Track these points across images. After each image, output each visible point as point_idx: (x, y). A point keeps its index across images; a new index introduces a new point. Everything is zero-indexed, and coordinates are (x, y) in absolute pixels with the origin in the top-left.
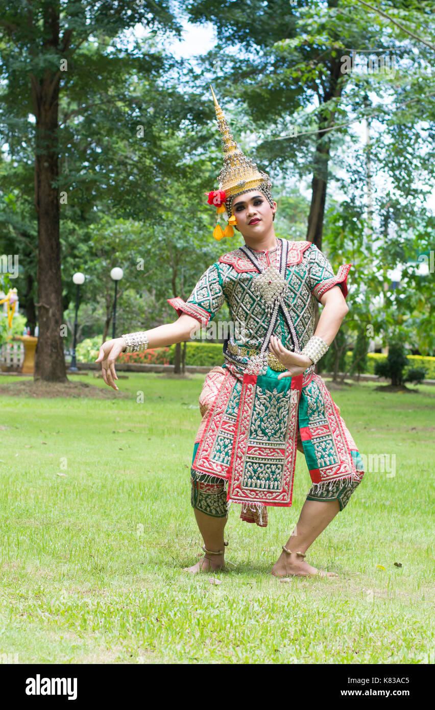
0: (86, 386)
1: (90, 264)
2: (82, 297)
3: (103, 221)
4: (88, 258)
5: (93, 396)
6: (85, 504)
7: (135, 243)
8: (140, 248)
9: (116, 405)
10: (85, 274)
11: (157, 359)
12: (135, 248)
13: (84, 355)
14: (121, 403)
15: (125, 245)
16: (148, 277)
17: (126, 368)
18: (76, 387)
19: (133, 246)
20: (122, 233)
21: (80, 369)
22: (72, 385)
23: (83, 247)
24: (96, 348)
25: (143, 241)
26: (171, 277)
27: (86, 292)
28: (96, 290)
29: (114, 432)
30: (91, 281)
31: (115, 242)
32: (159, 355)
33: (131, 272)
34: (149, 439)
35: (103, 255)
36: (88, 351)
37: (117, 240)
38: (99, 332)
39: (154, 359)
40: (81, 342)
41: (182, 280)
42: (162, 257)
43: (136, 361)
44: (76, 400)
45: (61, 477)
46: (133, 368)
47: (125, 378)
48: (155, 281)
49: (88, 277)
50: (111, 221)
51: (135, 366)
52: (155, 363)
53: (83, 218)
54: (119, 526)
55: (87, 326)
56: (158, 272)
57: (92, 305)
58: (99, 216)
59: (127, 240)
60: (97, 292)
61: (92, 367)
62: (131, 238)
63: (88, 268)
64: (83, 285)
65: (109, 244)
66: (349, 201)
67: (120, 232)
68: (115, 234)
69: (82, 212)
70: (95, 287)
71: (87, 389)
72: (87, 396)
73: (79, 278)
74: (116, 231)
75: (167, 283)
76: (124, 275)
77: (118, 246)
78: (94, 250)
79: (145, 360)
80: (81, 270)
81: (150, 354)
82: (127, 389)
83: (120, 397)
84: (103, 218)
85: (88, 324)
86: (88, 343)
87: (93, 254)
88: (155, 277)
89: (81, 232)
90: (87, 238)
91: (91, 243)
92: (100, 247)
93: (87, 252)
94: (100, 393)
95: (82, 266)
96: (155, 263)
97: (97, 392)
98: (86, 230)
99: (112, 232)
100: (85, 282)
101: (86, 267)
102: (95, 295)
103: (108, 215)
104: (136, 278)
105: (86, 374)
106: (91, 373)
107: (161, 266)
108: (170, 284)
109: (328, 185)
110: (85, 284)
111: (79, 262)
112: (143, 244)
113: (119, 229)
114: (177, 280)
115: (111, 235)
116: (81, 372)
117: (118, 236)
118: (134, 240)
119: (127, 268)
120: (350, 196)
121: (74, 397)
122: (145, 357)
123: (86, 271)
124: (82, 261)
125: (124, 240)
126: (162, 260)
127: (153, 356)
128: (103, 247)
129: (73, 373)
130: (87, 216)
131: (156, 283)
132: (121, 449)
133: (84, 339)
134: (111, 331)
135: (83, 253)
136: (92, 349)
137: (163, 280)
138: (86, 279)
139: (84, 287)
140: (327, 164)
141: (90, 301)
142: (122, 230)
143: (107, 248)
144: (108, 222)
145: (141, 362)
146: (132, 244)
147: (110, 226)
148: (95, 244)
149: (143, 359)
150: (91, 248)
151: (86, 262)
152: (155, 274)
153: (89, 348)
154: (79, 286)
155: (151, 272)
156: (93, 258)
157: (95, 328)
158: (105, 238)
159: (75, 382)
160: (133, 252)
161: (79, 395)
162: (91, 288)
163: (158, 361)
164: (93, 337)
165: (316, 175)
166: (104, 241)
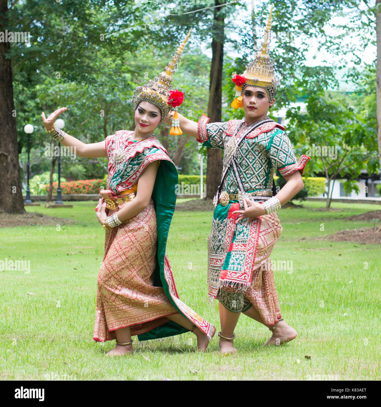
0: (41, 216)
1: (37, 116)
2: (32, 143)
3: (46, 82)
4: (35, 112)
5: (46, 223)
6: (53, 317)
7: (73, 99)
8: (77, 103)
9: (66, 231)
10: (34, 125)
11: (93, 189)
12: (73, 102)
13: (35, 188)
14: (70, 229)
15: (65, 101)
16: (84, 125)
17: (70, 199)
18: (33, 217)
19: (71, 101)
20: (62, 91)
21: (33, 201)
22: (29, 216)
23: (31, 104)
24: (44, 183)
25: (79, 96)
26: (103, 124)
27: (35, 140)
28: (43, 137)
29: (68, 254)
30: (38, 130)
31: (56, 98)
32: (94, 185)
33: (70, 121)
34: (97, 259)
35: (47, 109)
36: (38, 185)
37: (58, 97)
38: (46, 169)
39: (90, 189)
40: (32, 177)
41: (112, 126)
42: (95, 109)
43: (76, 192)
44: (34, 227)
45: (31, 295)
46: (75, 198)
47: (71, 206)
48: (90, 128)
49: (36, 127)
50: (52, 81)
51: (77, 196)
52: (92, 193)
53: (29, 82)
54: (83, 335)
55: (36, 165)
56: (92, 121)
57: (41, 149)
58: (42, 78)
59: (66, 97)
60: (44, 139)
61: (42, 198)
62: (69, 95)
63: (36, 120)
64: (32, 134)
65: (52, 100)
66: (242, 58)
67: (60, 91)
68: (56, 92)
69: (29, 75)
70: (42, 135)
71: (41, 218)
72: (42, 224)
73: (29, 128)
74: (57, 90)
75: (99, 128)
76: (65, 124)
77: (59, 101)
78: (40, 106)
79: (84, 190)
80: (30, 122)
81: (87, 185)
82: (72, 216)
83: (68, 223)
84: (46, 79)
85: (35, 163)
86: (36, 180)
87: (39, 109)
88: (89, 125)
89: (28, 92)
90: (34, 96)
91: (38, 100)
92: (44, 103)
93: (35, 107)
94: (53, 221)
95: (31, 119)
96: (89, 114)
97: (50, 220)
98: (33, 90)
99: (53, 90)
100: (34, 132)
101: (34, 119)
102: (43, 141)
103: (49, 77)
104: (74, 126)
105: (39, 205)
106: (42, 204)
107: (94, 116)
108: (102, 130)
109: (224, 45)
110: (34, 133)
111: (28, 115)
112: (79, 99)
113: (58, 88)
114: (107, 126)
115: (54, 93)
116: (34, 203)
117: (59, 93)
118: (71, 96)
119: (67, 118)
120: (243, 54)
121: (31, 225)
122: (84, 187)
123: (34, 123)
124: (31, 114)
125: (64, 97)
126: (95, 111)
127: (90, 187)
128: (47, 103)
129: (28, 205)
130: (33, 78)
131: (91, 130)
132: (75, 269)
133: (34, 175)
134: (56, 168)
135: (31, 108)
136: (41, 183)
137: (96, 127)
138: (34, 129)
139: (33, 135)
140: (223, 31)
141: (39, 146)
142: (62, 89)
143: (50, 103)
144: (50, 83)
145: (81, 192)
146: (70, 99)
147: (52, 85)
148: (41, 101)
149: (82, 189)
150: (38, 104)
151: (34, 116)
152: (90, 122)
153: (38, 183)
154: (29, 135)
155: (86, 121)
156: (39, 112)
157: (41, 166)
158: (48, 96)
159: (32, 213)
160: (71, 106)
161: (35, 224)
162: (39, 135)
163: (94, 191)
164: (41, 174)
165: (216, 39)
166: (47, 98)
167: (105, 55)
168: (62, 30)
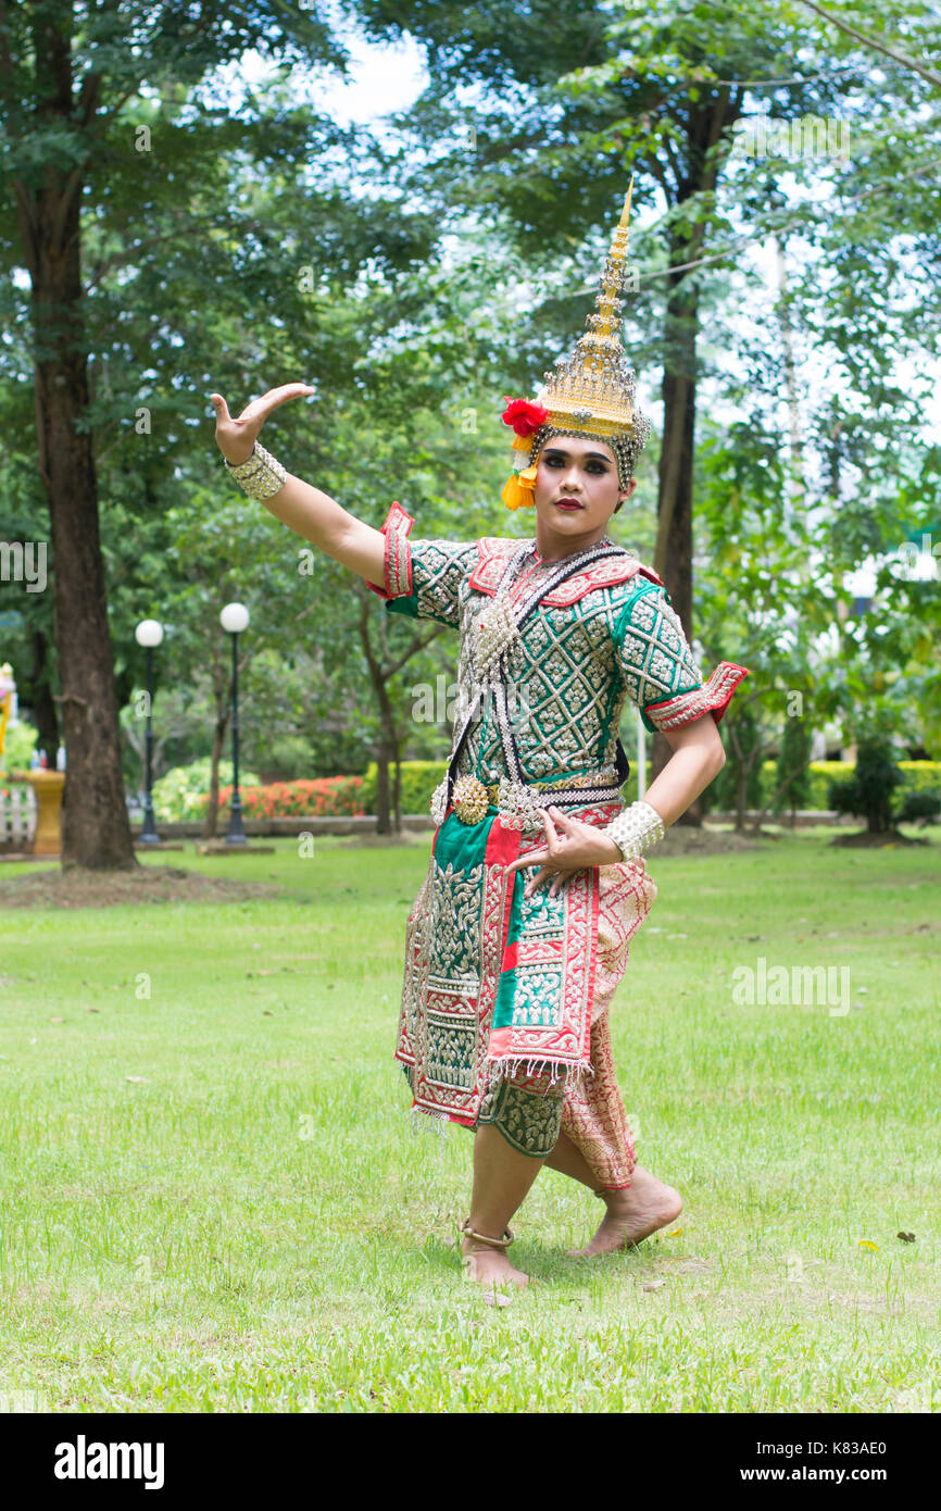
0: (181, 874)
1: (173, 599)
2: (158, 675)
3: (197, 501)
4: (166, 585)
5: (197, 896)
6: (195, 1141)
7: (272, 547)
8: (284, 557)
9: (249, 914)
10: (164, 623)
11: (338, 804)
12: (272, 555)
13: (172, 805)
14: (262, 908)
15: (250, 553)
16: (306, 621)
17: (268, 830)
18: (158, 879)
19: (267, 553)
20: (241, 525)
21: (163, 837)
22: (147, 875)
23: (154, 563)
24: (197, 789)
25: (289, 540)
26: (358, 617)
27: (166, 663)
28: (189, 657)
29: (250, 976)
30: (178, 638)
31: (225, 545)
32: (340, 794)
33: (266, 611)
34: (331, 987)
35: (199, 578)
36: (181, 796)
37: (231, 542)
38: (203, 752)
39: (329, 805)
40: (163, 775)
41: (384, 624)
42: (335, 575)
43: (289, 812)
44: (160, 908)
45: (136, 1085)
46: (284, 828)
47: (269, 851)
48: (322, 628)
49: (170, 628)
50: (213, 498)
51: (289, 824)
52: (332, 815)
53: (150, 500)
54: (273, 1187)
55: (175, 740)
56: (328, 609)
57: (184, 692)
58: (185, 491)
59: (253, 541)
60: (192, 661)
61: (190, 831)
62: (262, 536)
63: (170, 609)
64: (159, 647)
65: (213, 553)
66: (747, 421)
67: (236, 524)
68: (225, 529)
69: (149, 482)
70: (189, 652)
71: (182, 882)
72: (183, 898)
73: (149, 632)
74: (228, 522)
75: (349, 631)
76: (251, 618)
77: (234, 555)
78: (180, 568)
79: (311, 809)
80: (153, 614)
81: (320, 794)
82: (273, 877)
83: (257, 896)
84: (196, 493)
85: (177, 734)
86: (178, 777)
87: (178, 576)
88: (320, 620)
89: (146, 528)
90: (161, 542)
91: (174, 552)
92: (191, 560)
93: (163, 571)
94: (214, 891)
95: (156, 605)
96: (318, 588)
97: (207, 886)
98: (157, 523)
99: (217, 523)
100: (164, 640)
101: (165, 606)
102: (189, 668)
103: (206, 487)
104: (278, 624)
105: (180, 849)
106: (189, 846)
107: (332, 595)
108: (356, 634)
109: (699, 388)
110: (163, 646)
111: (143, 596)
112: (290, 546)
113: (233, 516)
114: (371, 624)
115: (217, 530)
116: (167, 844)
117: (233, 531)
118: (268, 538)
119: (257, 604)
120: (751, 409)
121: (154, 901)
122: (311, 801)
123: (164, 616)
124: (151, 593)
125: (246, 541)
126: (334, 581)
127: (328, 797)
128: (199, 560)
129: (149, 848)
130: (159, 491)
131: (325, 634)
132: (267, 1013)
133: (171, 768)
134: (228, 746)
135: (154, 575)
136: (189, 790)
137: (341, 627)
138: (165, 633)
139: (162, 653)
140: (693, 344)
141: (179, 683)
142: (240, 519)
143: (208, 560)
144: (207, 503)
145: (302, 814)
146: (264, 548)
147: (213, 510)
148: (182, 553)
149: (304, 807)
150: (172, 563)
151: (162, 596)
152: (321, 613)
153: (182, 790)
154: (150, 650)
155: (311, 609)
156: (178, 585)
157: (192, 743)
158: (203, 539)
159: (155, 869)
160: (267, 567)
161: (166, 897)
162: (180, 653)
163: (340, 810)
164: (190, 764)
165: (671, 368)
166: (202, 547)
167: (359, 421)
168: (240, 354)
